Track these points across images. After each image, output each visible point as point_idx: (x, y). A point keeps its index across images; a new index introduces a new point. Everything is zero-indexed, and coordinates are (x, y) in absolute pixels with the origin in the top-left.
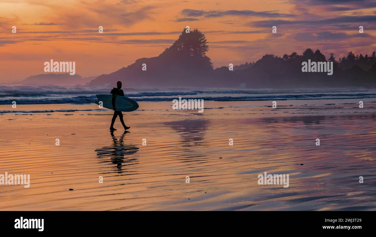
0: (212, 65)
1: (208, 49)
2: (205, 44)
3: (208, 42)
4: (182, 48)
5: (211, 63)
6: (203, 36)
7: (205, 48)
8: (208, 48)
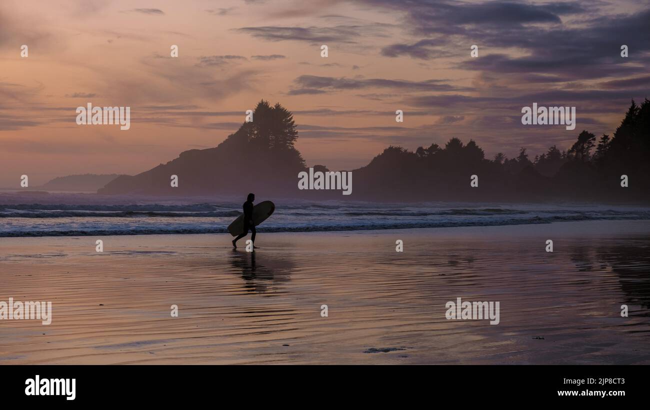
0: (303, 162)
1: (298, 137)
2: (292, 129)
3: (296, 126)
4: (255, 135)
5: (301, 160)
6: (289, 116)
7: (293, 135)
8: (296, 135)
